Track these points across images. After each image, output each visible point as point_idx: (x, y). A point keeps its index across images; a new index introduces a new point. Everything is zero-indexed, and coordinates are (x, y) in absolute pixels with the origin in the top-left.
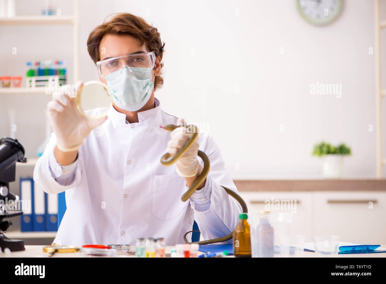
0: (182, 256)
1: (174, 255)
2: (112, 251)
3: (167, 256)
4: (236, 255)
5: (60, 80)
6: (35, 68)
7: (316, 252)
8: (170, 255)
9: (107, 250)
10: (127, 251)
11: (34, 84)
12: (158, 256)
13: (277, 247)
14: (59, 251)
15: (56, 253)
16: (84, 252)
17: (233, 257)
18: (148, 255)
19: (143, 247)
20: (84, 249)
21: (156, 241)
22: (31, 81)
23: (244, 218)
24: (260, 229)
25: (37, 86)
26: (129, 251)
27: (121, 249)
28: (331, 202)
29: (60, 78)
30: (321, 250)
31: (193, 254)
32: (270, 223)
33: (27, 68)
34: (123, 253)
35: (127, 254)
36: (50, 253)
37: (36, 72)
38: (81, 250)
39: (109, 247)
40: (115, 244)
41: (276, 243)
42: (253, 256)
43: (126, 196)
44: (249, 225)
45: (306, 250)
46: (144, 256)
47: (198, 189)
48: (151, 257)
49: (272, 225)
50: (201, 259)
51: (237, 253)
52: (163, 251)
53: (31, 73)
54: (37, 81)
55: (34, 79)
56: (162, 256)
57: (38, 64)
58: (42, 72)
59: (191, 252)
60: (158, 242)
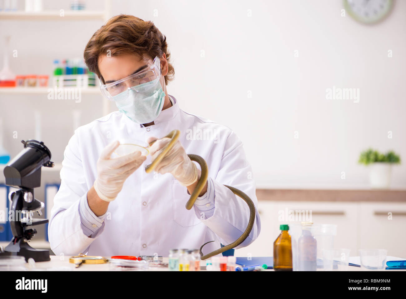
0: (218, 269)
1: (210, 269)
2: (143, 262)
3: (201, 269)
4: (275, 269)
5: (90, 79)
6: (62, 66)
7: (362, 266)
8: (205, 268)
9: (137, 261)
10: (159, 263)
11: (61, 83)
12: (192, 269)
13: (320, 260)
14: (87, 261)
15: (83, 264)
16: (113, 263)
17: (273, 270)
18: (181, 268)
19: (176, 258)
20: (113, 260)
21: (190, 252)
22: (58, 81)
23: (285, 229)
24: (302, 241)
25: (65, 86)
26: (161, 263)
27: (153, 261)
28: (379, 214)
29: (90, 78)
30: (366, 265)
31: (230, 267)
32: (312, 235)
33: (55, 67)
34: (155, 264)
35: (159, 266)
36: (76, 264)
37: (64, 71)
38: (109, 261)
39: (140, 259)
40: (147, 255)
41: (318, 257)
42: (294, 270)
43: (144, 203)
44: (290, 236)
45: (351, 265)
46: (177, 269)
47: (200, 196)
48: (185, 270)
49: (314, 238)
50: (238, 272)
51: (277, 267)
52: (198, 263)
53: (59, 72)
54: (65, 80)
55: (62, 78)
56: (196, 268)
57: (66, 62)
58: (69, 71)
59: (228, 265)
60: (193, 253)
